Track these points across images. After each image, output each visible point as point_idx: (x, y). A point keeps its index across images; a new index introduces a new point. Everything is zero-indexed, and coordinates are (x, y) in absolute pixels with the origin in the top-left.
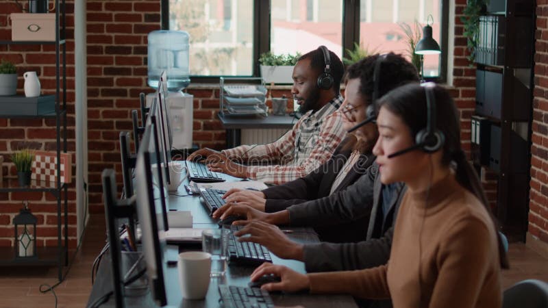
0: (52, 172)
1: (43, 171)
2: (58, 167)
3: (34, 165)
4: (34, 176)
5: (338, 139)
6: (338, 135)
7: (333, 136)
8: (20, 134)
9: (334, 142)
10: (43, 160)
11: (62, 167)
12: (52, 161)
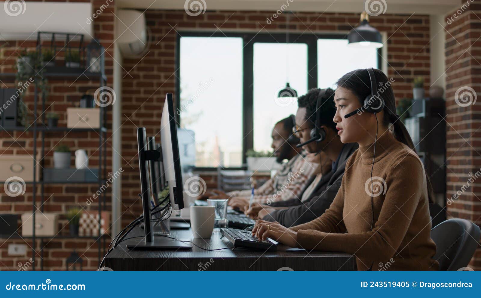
0: (95, 226)
1: (88, 226)
2: (99, 222)
3: (81, 221)
4: (81, 230)
5: (306, 177)
6: (306, 174)
7: (302, 175)
8: (72, 199)
9: (303, 179)
10: (88, 217)
11: (103, 222)
12: (95, 217)
